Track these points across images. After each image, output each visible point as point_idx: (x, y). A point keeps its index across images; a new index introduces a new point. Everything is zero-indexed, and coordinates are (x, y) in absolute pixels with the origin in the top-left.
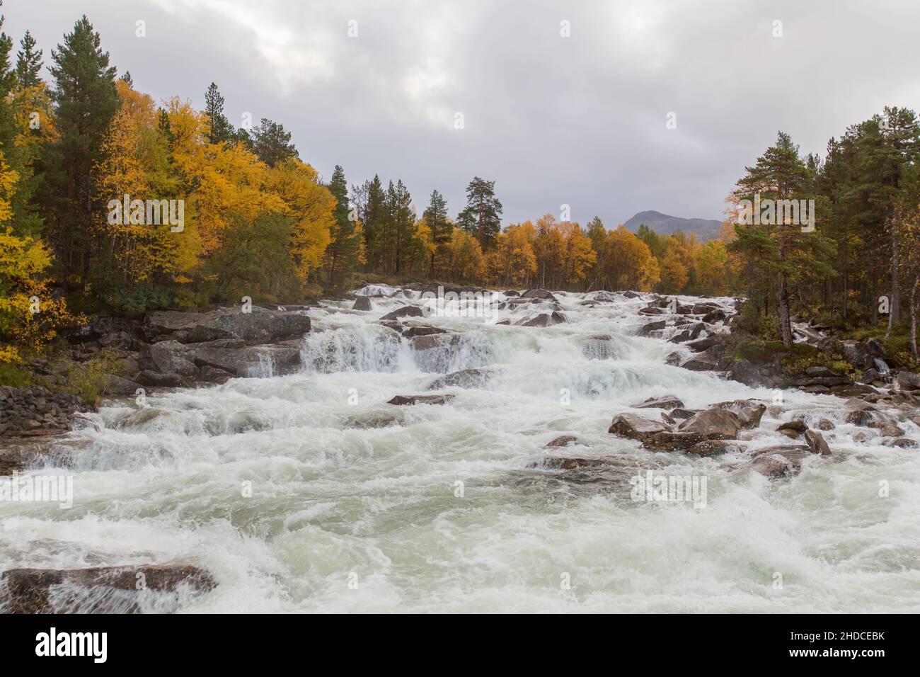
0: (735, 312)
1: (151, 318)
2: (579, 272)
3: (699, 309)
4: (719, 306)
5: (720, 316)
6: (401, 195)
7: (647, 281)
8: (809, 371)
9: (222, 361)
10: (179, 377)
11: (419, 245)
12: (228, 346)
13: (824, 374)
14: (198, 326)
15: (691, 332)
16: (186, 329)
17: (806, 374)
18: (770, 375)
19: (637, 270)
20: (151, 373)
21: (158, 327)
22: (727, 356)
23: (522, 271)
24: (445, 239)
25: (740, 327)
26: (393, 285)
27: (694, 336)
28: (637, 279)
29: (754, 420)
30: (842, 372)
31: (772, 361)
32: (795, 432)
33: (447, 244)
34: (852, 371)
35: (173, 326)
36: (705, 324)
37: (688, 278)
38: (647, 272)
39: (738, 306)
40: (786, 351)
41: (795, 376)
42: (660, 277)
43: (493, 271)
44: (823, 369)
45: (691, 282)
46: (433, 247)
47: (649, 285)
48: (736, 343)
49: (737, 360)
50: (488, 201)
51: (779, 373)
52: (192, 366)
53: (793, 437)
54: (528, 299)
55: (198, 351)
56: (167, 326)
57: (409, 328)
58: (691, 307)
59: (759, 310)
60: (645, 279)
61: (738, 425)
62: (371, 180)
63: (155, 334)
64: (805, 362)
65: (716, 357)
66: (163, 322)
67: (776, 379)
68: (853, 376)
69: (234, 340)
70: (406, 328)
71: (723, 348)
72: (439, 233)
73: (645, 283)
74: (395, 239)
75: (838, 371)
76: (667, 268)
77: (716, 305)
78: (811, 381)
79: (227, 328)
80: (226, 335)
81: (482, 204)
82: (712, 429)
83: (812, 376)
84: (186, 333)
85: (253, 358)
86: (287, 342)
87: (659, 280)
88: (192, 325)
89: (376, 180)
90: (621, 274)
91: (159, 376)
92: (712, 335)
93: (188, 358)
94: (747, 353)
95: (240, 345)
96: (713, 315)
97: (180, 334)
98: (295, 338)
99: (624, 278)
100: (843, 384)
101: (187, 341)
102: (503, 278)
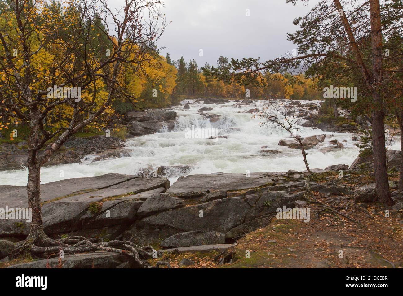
0: (320, 106)
1: (128, 114)
2: (261, 92)
3: (308, 105)
4: (315, 104)
5: (315, 108)
6: (194, 65)
7: (288, 94)
8: (343, 125)
9: (152, 127)
10: (141, 133)
11: (201, 83)
12: (153, 122)
13: (348, 127)
14: (143, 116)
15: (304, 113)
16: (139, 117)
17: (342, 127)
18: (330, 128)
19: (284, 90)
20: (133, 131)
21: (131, 117)
22: (316, 122)
23: (240, 92)
24: (211, 81)
25: (321, 112)
26: (193, 99)
27: (305, 115)
28: (284, 93)
29: (323, 140)
30: (354, 126)
31: (331, 123)
32: (334, 143)
33: (211, 83)
34: (357, 126)
35: (135, 117)
36: (309, 111)
37: (304, 92)
38: (288, 91)
39: (321, 104)
40: (336, 119)
41: (339, 127)
42: (293, 92)
43: (228, 92)
44: (348, 125)
45: (306, 93)
46: (207, 84)
47: (289, 96)
48: (319, 117)
49: (319, 123)
50: (226, 65)
51: (333, 127)
52: (143, 129)
53: (334, 144)
54: (244, 103)
55: (144, 124)
56: (133, 116)
57: (208, 115)
58: (305, 105)
59: (328, 105)
60: (287, 93)
61: (317, 141)
62: (180, 58)
63: (130, 119)
64: (341, 123)
65: (313, 122)
66: (132, 115)
67: (332, 129)
68: (357, 127)
69: (155, 121)
70: (207, 115)
71: (315, 119)
72: (208, 79)
73: (287, 95)
74: (192, 82)
75: (352, 125)
76: (296, 88)
77: (314, 104)
78: (343, 129)
79: (152, 117)
80: (152, 119)
81: (223, 66)
82: (309, 142)
83: (344, 127)
84: (140, 118)
85: (161, 126)
86: (170, 121)
87: (293, 94)
88: (141, 116)
89: (182, 58)
90: (278, 91)
91: (135, 132)
92: (311, 114)
93: (142, 126)
94: (322, 120)
95: (157, 122)
96: (312, 107)
97: (138, 119)
98: (172, 119)
99: (279, 94)
100: (354, 130)
101: (140, 121)
102: (232, 95)
